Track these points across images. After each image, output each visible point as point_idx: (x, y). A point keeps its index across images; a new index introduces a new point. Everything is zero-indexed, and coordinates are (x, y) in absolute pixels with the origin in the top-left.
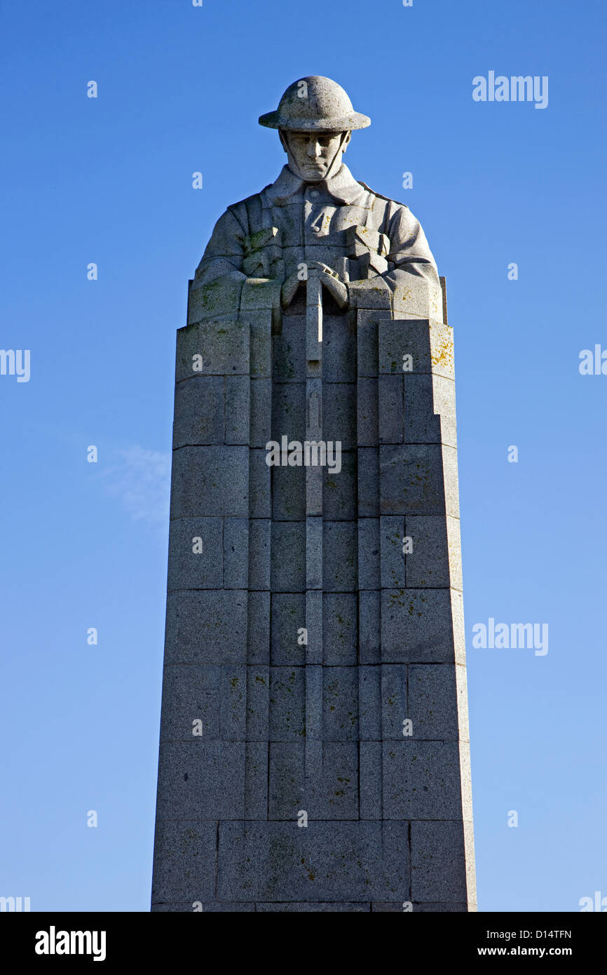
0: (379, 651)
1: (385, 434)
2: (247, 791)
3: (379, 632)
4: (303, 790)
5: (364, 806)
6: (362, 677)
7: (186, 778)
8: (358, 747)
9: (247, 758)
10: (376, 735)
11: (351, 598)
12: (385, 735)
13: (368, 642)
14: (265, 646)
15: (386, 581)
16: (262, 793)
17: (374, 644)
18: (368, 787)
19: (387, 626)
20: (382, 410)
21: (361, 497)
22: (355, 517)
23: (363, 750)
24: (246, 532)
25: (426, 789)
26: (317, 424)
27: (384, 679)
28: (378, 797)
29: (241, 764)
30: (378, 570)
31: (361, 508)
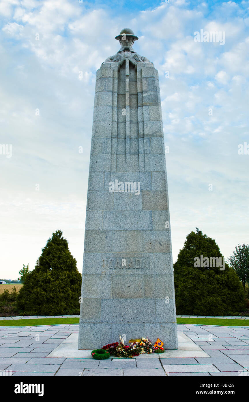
0: (144, 135)
1: (144, 89)
2: (111, 166)
3: (143, 131)
4: (125, 165)
5: (140, 169)
6: (139, 140)
7: (96, 162)
8: (139, 156)
9: (111, 158)
10: (143, 153)
11: (136, 124)
12: (145, 153)
13: (140, 133)
14: (116, 134)
15: (145, 119)
16: (115, 166)
17: (142, 133)
18: (141, 164)
19: (146, 129)
20: (143, 84)
21: (139, 102)
22: (137, 107)
23: (140, 156)
24: (112, 109)
25: (155, 165)
26: (128, 87)
27: (145, 140)
28: (143, 167)
29: (110, 159)
30: (143, 117)
31: (139, 105)
